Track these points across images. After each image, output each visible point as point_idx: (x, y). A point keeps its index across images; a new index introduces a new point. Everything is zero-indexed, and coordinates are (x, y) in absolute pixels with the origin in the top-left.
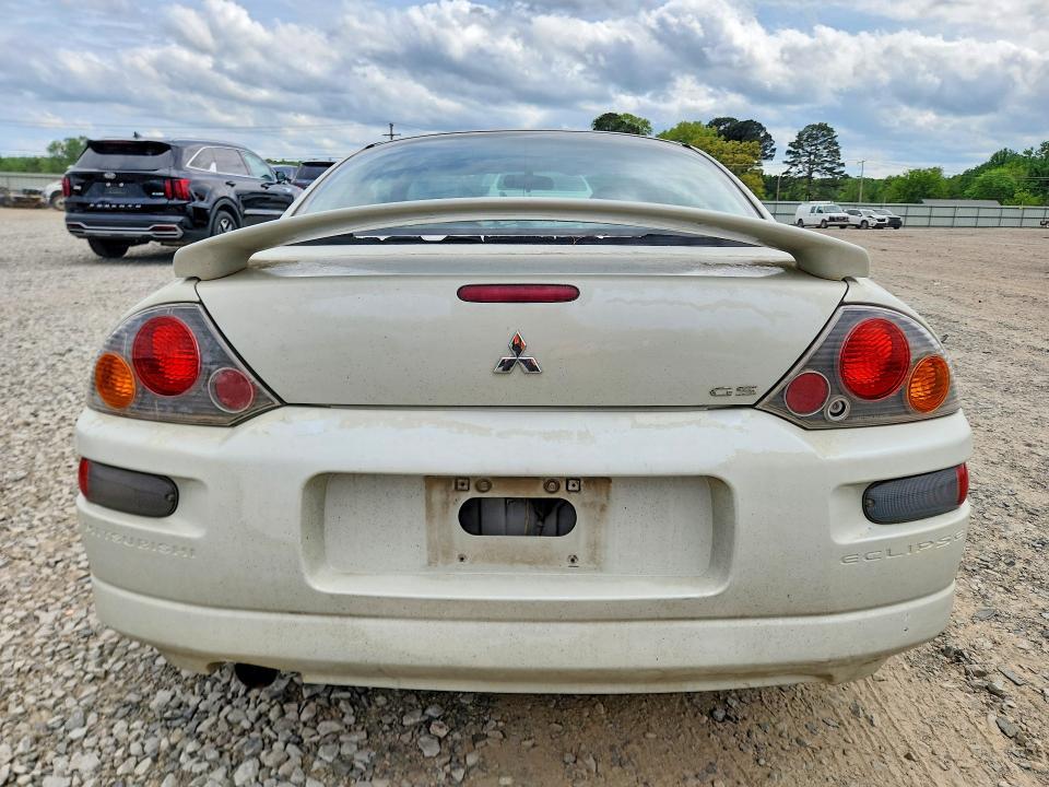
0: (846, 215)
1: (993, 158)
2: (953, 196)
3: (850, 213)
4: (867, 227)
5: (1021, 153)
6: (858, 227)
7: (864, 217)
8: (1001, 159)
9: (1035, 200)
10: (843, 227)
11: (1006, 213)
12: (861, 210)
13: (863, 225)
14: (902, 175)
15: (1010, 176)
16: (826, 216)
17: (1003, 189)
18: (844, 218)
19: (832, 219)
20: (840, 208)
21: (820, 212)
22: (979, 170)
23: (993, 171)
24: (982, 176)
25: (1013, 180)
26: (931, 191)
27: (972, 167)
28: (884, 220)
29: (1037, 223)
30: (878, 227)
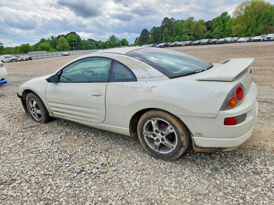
0: (16, 58)
1: (41, 41)
2: (35, 50)
3: (17, 57)
4: (23, 60)
5: (47, 39)
6: (20, 61)
7: (21, 58)
8: (43, 41)
9: (54, 50)
10: (16, 61)
11: (49, 54)
12: (20, 56)
13: (22, 60)
14: (20, 46)
15: (46, 45)
16: (11, 59)
17: (46, 48)
18: (16, 59)
19: (13, 59)
20: (14, 56)
21: (8, 58)
22: (39, 44)
23: (42, 44)
24: (40, 45)
25: (48, 45)
26: (29, 49)
27: (36, 43)
28: (27, 58)
29: (61, 55)
30: (27, 60)
